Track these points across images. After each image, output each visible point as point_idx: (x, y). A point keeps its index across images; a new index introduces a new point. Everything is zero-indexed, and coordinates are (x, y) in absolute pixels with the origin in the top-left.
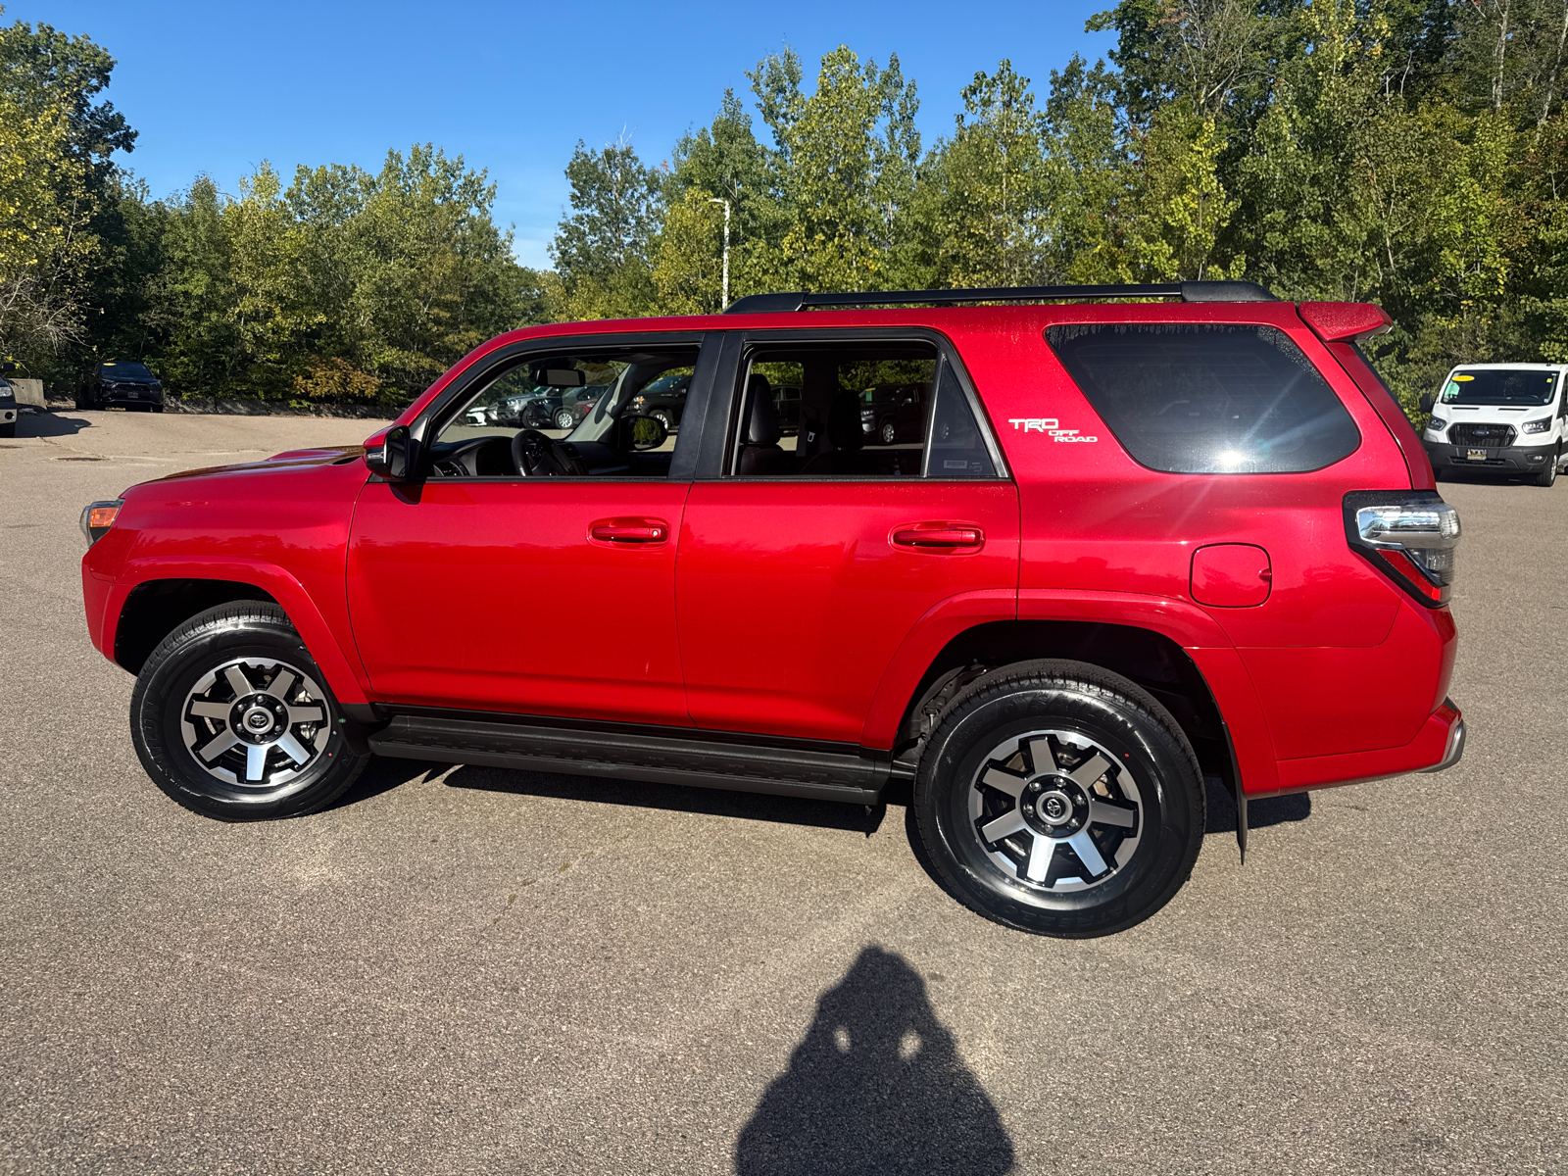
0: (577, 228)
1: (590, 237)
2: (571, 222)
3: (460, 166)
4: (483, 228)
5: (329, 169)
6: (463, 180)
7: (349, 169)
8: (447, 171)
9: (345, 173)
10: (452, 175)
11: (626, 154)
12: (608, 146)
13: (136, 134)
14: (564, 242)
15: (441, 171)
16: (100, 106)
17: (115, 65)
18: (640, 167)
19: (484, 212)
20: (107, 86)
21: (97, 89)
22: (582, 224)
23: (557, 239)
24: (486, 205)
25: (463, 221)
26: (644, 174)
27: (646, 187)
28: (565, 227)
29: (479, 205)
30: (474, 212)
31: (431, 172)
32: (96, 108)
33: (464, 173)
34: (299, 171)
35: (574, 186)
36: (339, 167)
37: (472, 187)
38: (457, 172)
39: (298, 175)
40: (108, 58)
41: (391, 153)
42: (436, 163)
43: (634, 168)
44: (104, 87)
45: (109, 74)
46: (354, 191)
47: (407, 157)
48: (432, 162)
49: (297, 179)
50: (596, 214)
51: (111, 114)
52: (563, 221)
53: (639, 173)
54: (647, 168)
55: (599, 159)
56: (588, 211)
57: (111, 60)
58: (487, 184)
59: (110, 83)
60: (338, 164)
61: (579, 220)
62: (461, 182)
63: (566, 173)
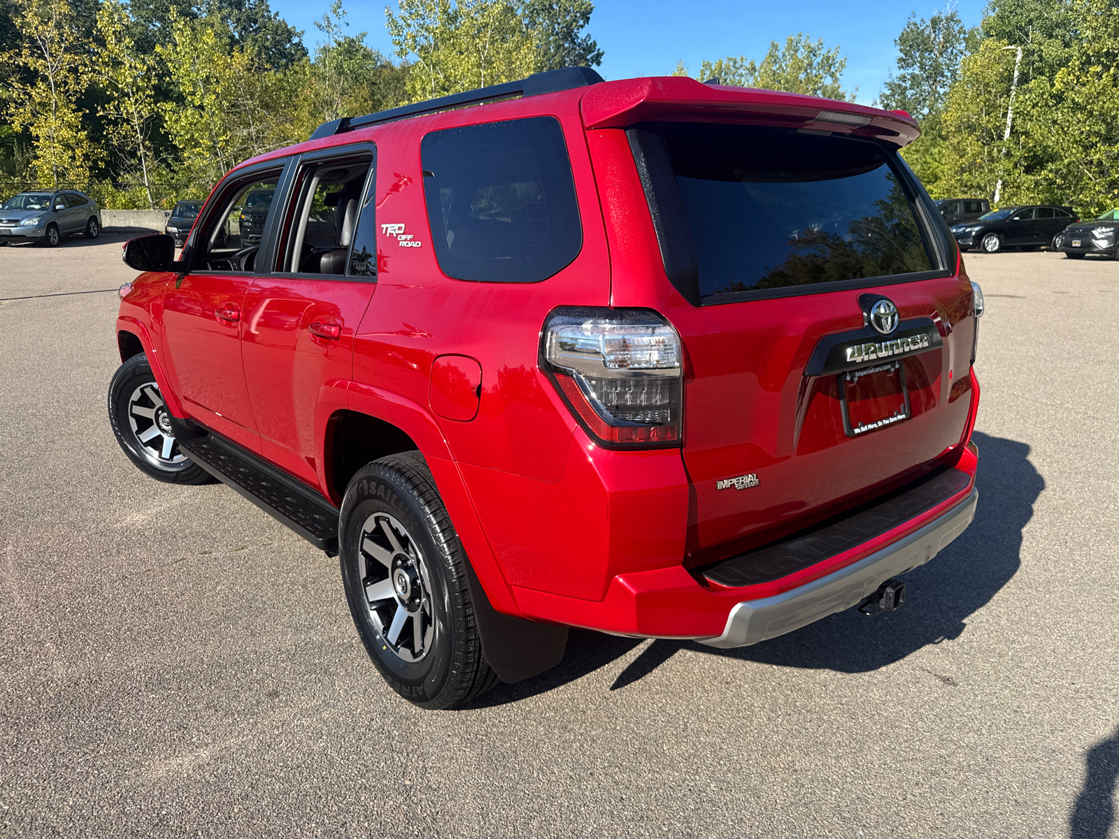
0: (900, 85)
1: (910, 91)
2: (896, 80)
3: (820, 46)
4: (833, 92)
5: (725, 63)
6: (822, 57)
7: (738, 60)
8: (811, 52)
9: (735, 63)
10: (814, 55)
11: (951, 19)
12: (935, 14)
13: (603, 54)
14: (887, 97)
15: (806, 53)
16: (583, 39)
17: (594, 9)
18: (962, 28)
19: (836, 80)
20: (588, 23)
21: (582, 27)
22: (904, 81)
23: (881, 96)
24: (838, 75)
25: (819, 88)
26: (965, 33)
27: (964, 44)
28: (890, 86)
29: (832, 75)
30: (828, 81)
31: (799, 55)
32: (581, 39)
33: (823, 52)
34: (703, 66)
35: (901, 50)
36: (732, 59)
37: (828, 63)
38: (818, 52)
39: (702, 68)
40: (590, 5)
41: (773, 44)
42: (803, 47)
43: (957, 29)
44: (586, 25)
45: (590, 16)
46: (741, 75)
47: (782, 47)
48: (801, 47)
49: (702, 71)
50: (917, 72)
51: (589, 43)
52: (889, 80)
53: (960, 33)
54: (967, 29)
55: (927, 26)
56: (910, 71)
57: (592, 6)
58: (839, 58)
59: (590, 21)
60: (730, 57)
61: (903, 78)
62: (819, 59)
63: (895, 41)
